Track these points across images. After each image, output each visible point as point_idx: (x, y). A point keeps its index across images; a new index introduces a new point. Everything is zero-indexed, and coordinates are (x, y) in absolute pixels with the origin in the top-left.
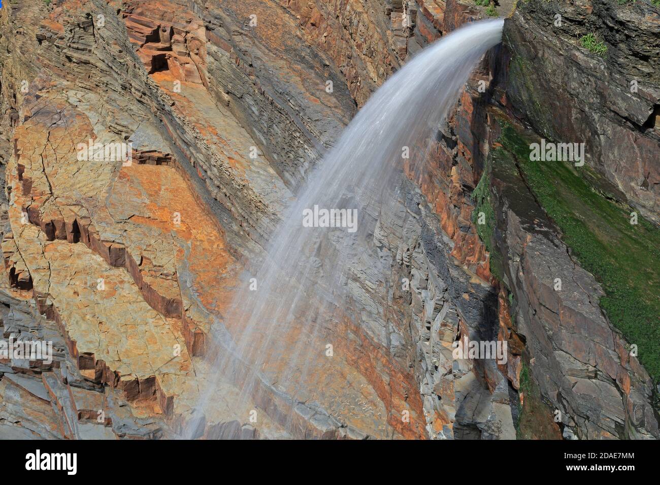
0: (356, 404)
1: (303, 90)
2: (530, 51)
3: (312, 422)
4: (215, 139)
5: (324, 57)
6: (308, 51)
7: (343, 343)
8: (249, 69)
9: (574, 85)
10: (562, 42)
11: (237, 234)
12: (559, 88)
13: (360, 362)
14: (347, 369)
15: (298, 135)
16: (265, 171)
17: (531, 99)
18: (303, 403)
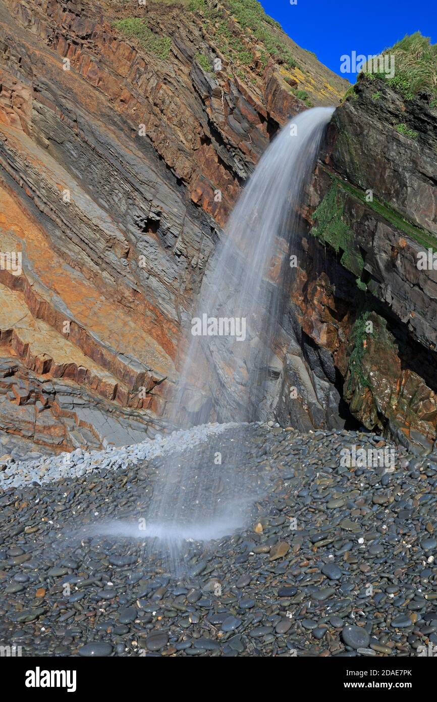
0: (155, 357)
1: (120, 144)
2: (357, 130)
3: (130, 366)
4: (44, 169)
5: (132, 124)
6: (119, 118)
7: (141, 318)
8: (72, 124)
9: (393, 153)
10: (384, 126)
11: (60, 238)
12: (377, 155)
13: (153, 330)
14: (144, 335)
15: (116, 173)
16: (83, 196)
17: (352, 161)
18: (123, 354)
